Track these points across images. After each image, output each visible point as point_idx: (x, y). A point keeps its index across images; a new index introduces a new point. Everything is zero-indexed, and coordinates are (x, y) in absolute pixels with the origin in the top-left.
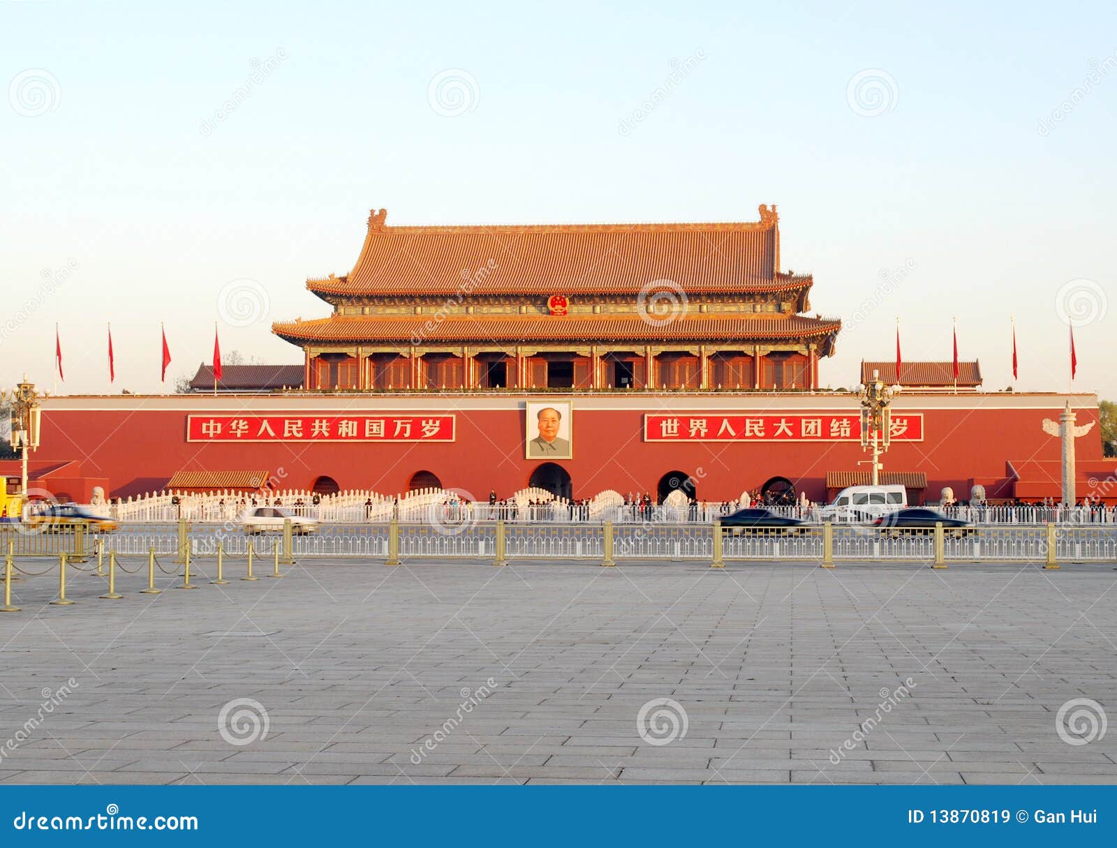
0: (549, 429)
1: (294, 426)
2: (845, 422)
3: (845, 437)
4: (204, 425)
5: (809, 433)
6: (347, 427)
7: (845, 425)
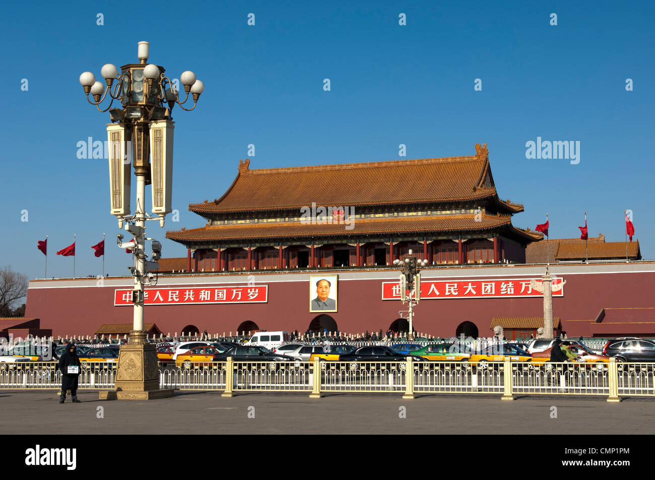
0: (324, 293)
1: (174, 294)
2: (510, 284)
3: (511, 294)
4: (124, 295)
5: (487, 292)
6: (205, 294)
7: (510, 286)
